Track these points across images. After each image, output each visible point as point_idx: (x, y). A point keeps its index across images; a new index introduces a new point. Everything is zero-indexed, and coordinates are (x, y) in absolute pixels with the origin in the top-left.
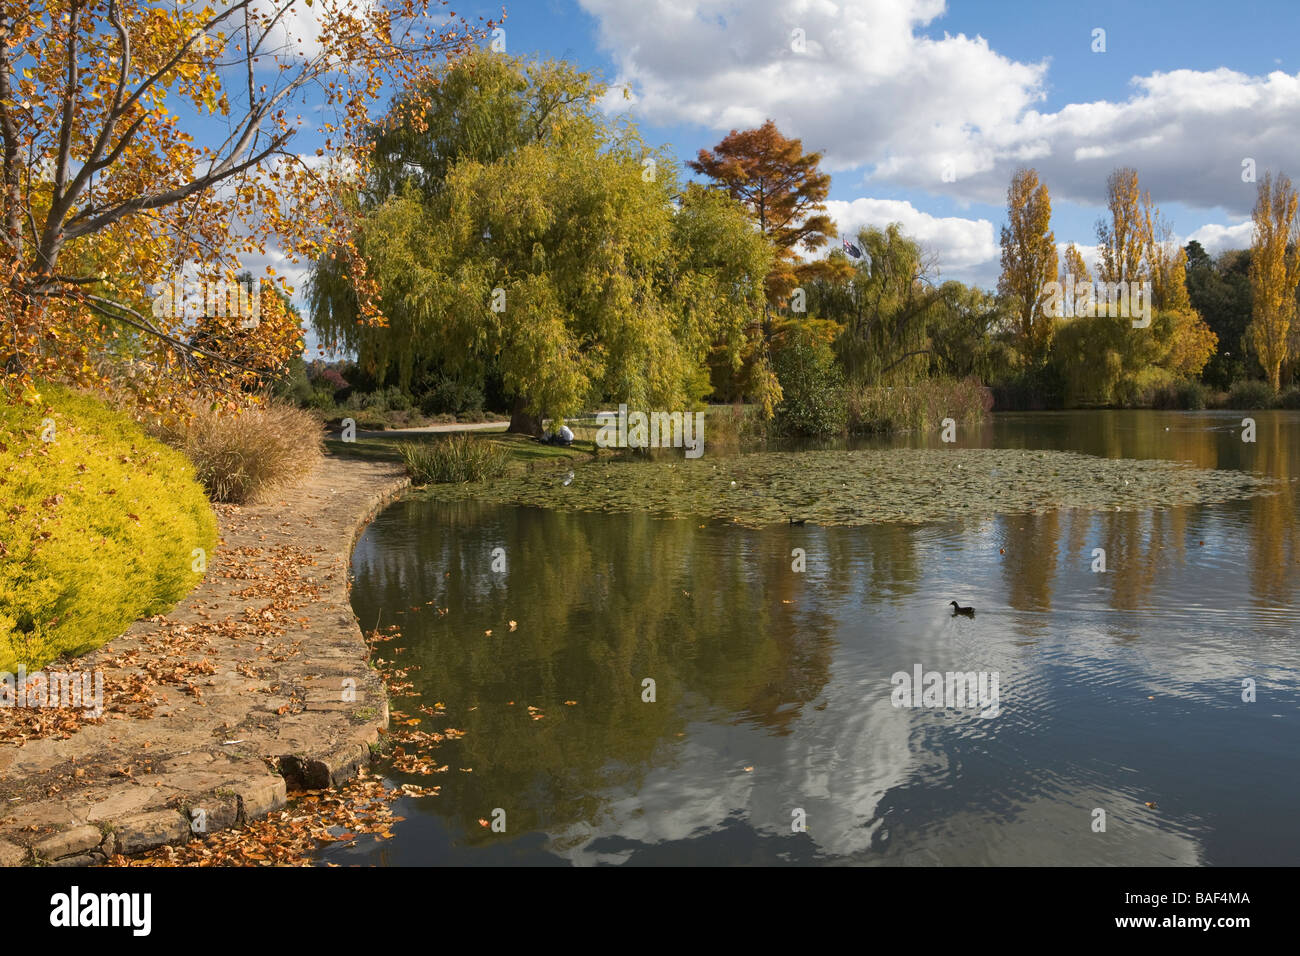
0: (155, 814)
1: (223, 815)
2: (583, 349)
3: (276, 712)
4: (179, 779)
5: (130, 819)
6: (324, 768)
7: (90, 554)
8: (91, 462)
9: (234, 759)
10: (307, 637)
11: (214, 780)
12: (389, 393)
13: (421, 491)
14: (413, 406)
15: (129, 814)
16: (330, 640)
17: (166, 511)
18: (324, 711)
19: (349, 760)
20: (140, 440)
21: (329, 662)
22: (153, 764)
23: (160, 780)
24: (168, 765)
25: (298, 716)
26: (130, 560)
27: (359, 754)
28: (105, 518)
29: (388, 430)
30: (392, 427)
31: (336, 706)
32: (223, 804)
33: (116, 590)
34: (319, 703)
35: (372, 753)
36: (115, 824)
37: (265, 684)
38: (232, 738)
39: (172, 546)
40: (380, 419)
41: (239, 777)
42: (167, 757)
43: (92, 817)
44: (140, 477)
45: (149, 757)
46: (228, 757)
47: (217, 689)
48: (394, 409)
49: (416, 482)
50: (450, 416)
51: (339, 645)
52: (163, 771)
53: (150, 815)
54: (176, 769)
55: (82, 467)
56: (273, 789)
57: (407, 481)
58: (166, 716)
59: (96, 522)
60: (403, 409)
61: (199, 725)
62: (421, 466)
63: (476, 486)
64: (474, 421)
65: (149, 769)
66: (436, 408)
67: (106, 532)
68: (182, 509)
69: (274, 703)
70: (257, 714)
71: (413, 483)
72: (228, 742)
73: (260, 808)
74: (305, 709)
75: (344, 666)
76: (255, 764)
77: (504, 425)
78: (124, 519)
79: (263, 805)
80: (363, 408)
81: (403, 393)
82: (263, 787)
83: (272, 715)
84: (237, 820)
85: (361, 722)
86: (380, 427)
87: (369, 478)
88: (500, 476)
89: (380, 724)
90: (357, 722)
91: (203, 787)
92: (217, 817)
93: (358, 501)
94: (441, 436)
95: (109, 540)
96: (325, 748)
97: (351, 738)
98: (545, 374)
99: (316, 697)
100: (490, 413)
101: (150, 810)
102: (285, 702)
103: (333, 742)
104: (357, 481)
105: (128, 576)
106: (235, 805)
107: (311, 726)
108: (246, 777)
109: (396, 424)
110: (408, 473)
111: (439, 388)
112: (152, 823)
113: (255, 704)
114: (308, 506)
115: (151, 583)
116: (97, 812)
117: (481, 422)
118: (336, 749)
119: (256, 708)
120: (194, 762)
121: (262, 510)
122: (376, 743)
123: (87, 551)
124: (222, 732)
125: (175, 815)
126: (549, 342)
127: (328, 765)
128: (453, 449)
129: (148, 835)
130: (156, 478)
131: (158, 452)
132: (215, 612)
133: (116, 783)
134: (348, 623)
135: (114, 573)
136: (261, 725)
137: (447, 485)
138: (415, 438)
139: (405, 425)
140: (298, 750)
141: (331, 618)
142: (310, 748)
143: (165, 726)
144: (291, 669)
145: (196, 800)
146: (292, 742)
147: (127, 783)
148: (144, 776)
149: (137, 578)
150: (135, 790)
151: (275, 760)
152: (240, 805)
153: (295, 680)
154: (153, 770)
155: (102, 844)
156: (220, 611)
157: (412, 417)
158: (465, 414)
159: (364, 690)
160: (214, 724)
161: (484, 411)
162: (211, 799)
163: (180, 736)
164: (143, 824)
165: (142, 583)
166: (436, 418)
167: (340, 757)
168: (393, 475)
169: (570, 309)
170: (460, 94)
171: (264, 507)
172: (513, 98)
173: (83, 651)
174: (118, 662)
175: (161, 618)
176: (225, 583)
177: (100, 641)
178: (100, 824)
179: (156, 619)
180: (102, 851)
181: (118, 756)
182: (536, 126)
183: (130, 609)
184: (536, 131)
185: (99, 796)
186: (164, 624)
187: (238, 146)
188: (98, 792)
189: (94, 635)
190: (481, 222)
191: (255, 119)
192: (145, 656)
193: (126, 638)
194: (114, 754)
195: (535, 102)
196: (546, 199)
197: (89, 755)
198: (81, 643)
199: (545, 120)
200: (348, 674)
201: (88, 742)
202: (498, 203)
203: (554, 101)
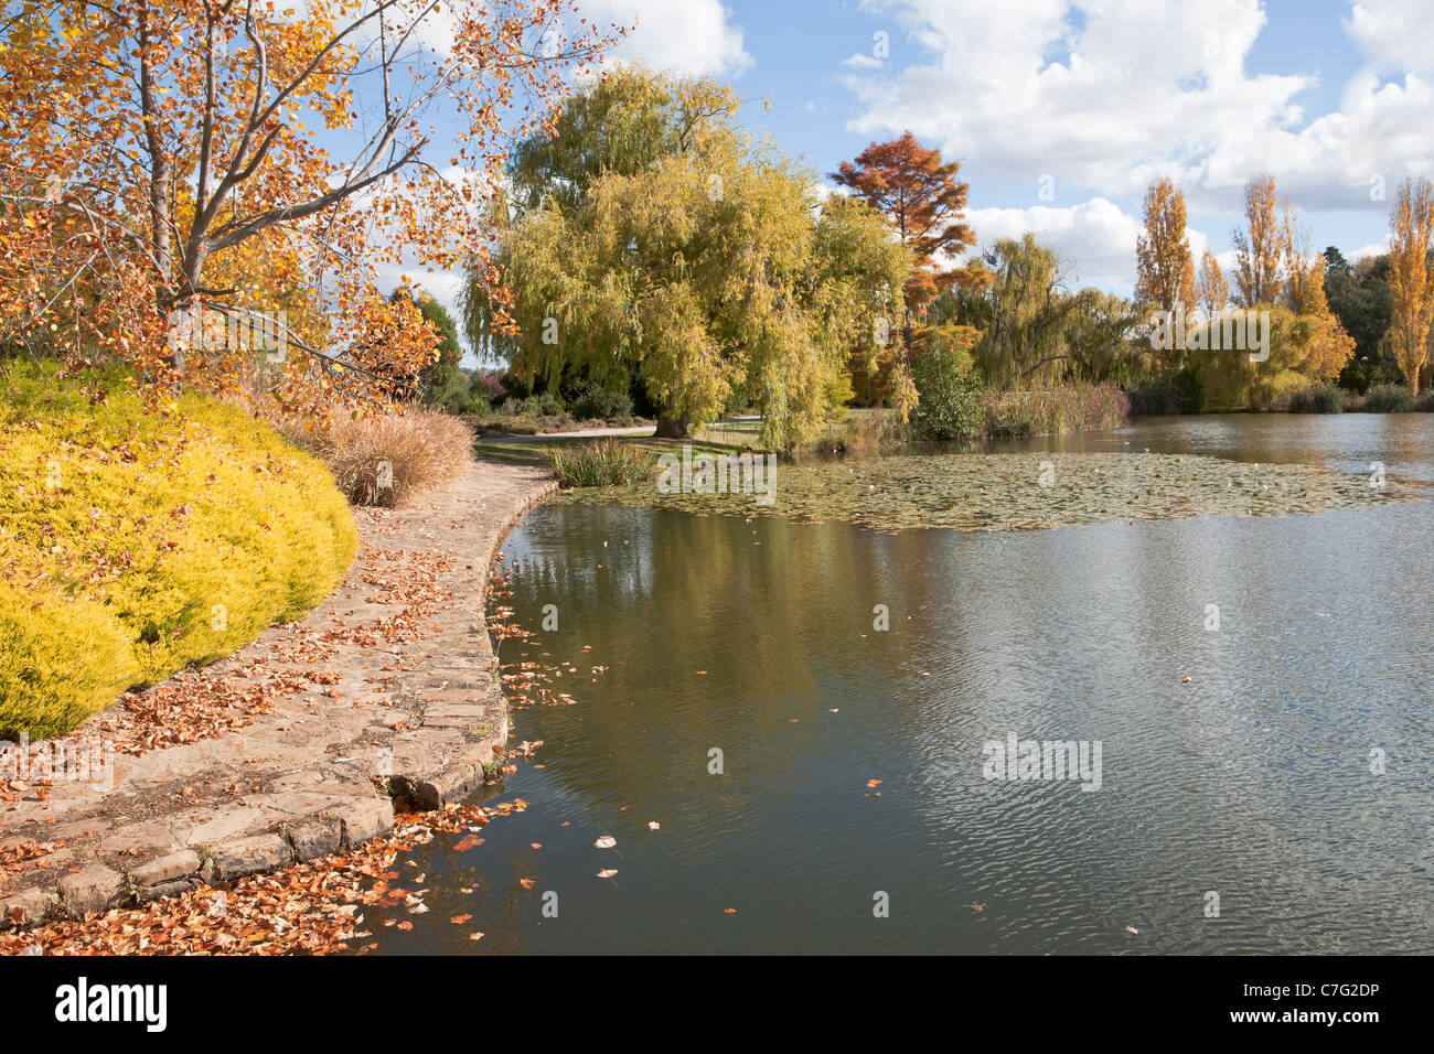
0: (256, 838)
1: (325, 840)
2: (725, 354)
3: (393, 728)
4: (285, 802)
5: (230, 844)
6: (432, 789)
7: (220, 564)
8: (221, 472)
9: (343, 779)
10: (436, 646)
11: (319, 802)
12: (543, 398)
13: (568, 494)
14: (566, 410)
15: (229, 838)
16: (458, 650)
17: (299, 518)
18: (441, 727)
19: (460, 782)
20: (277, 447)
21: (455, 672)
22: (261, 783)
23: (266, 800)
24: (276, 783)
25: (414, 732)
26: (260, 569)
27: (471, 775)
28: (235, 528)
29: (540, 434)
30: (545, 432)
31: (454, 722)
32: (326, 829)
33: (245, 599)
34: (438, 718)
35: (486, 773)
36: (214, 849)
37: (387, 697)
38: (344, 756)
39: (305, 554)
40: (533, 425)
41: (346, 799)
42: (277, 776)
43: (193, 841)
44: (274, 487)
45: (259, 775)
46: (338, 776)
47: (339, 701)
48: (547, 414)
49: (564, 485)
50: (600, 421)
51: (466, 655)
52: (270, 791)
53: (250, 840)
54: (284, 789)
55: (212, 477)
56: (379, 813)
57: (555, 485)
58: (281, 730)
59: (225, 532)
60: (555, 414)
61: (315, 740)
62: (568, 469)
63: (621, 490)
64: (623, 426)
65: (257, 788)
66: (586, 413)
67: (235, 542)
68: (318, 517)
69: (393, 718)
70: (374, 729)
71: (560, 486)
72: (340, 760)
73: (365, 832)
74: (422, 725)
75: (469, 678)
76: (363, 784)
77: (650, 429)
78: (254, 527)
79: (368, 830)
80: (517, 413)
81: (555, 399)
82: (368, 811)
83: (387, 730)
84: (341, 845)
85: (477, 740)
86: (532, 432)
87: (521, 483)
88: (645, 479)
89: (496, 743)
90: (472, 739)
91: (307, 810)
92: (318, 842)
93: (505, 505)
94: (587, 440)
95: (238, 549)
96: (438, 768)
97: (464, 758)
98: (687, 380)
99: (435, 712)
100: (639, 418)
101: (250, 835)
102: (403, 717)
103: (446, 761)
104: (507, 485)
105: (258, 585)
106: (338, 830)
107: (426, 743)
108: (353, 798)
109: (548, 429)
110: (556, 476)
111: (589, 394)
112: (251, 848)
113: (373, 718)
114: (456, 509)
115: (282, 589)
116: (199, 835)
117: (630, 426)
118: (447, 770)
119: (374, 723)
120: (302, 781)
121: (410, 514)
122: (491, 762)
123: (215, 561)
124: (335, 749)
125: (276, 841)
126: (691, 348)
127: (438, 787)
128: (598, 454)
129: (247, 861)
130: (291, 486)
131: (296, 460)
132: (349, 618)
133: (223, 803)
134: (477, 632)
135: (243, 583)
136: (376, 742)
137: (594, 488)
138: (562, 442)
139: (556, 430)
140: (408, 770)
141: (462, 625)
142: (421, 769)
143: (280, 741)
144: (414, 680)
145: (299, 824)
146: (404, 760)
147: (234, 804)
148: (251, 796)
149: (268, 586)
150: (241, 810)
151: (385, 781)
152: (344, 830)
153: (419, 691)
154: (261, 789)
155: (200, 869)
156: (355, 618)
157: (563, 422)
158: (614, 419)
159: (485, 704)
160: (329, 740)
161: (633, 416)
162: (314, 824)
163: (294, 751)
164: (244, 849)
165: (273, 592)
166: (586, 423)
167: (450, 778)
168: (539, 479)
169: (712, 316)
170: (605, 109)
171: (413, 511)
172: (657, 111)
173: (210, 661)
174: (246, 670)
175: (295, 625)
176: (364, 588)
177: (227, 650)
178: (198, 849)
179: (291, 626)
180: (199, 877)
181: (230, 773)
182: (681, 138)
183: (261, 617)
184: (681, 145)
185: (203, 817)
186: (297, 631)
187: (374, 156)
188: (203, 813)
189: (222, 645)
190: (625, 232)
191: (390, 130)
192: (273, 665)
193: (258, 646)
194: (226, 771)
195: (679, 115)
196: (688, 209)
197: (201, 771)
198: (207, 653)
199: (689, 133)
200: (471, 687)
201: (202, 758)
202: (642, 214)
203: (697, 114)
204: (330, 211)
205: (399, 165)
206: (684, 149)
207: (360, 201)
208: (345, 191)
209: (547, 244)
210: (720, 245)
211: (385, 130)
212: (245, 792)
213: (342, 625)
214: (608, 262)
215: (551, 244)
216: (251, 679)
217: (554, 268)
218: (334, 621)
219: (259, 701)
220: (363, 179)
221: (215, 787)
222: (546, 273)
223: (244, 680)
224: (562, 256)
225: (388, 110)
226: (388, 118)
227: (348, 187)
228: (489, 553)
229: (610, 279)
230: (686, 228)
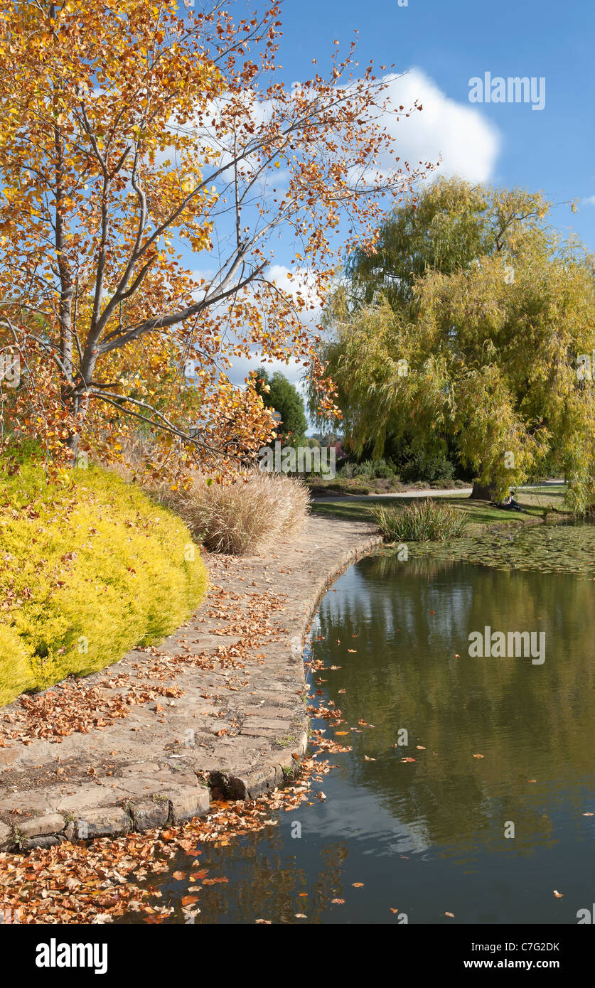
0: (106, 809)
1: (156, 816)
2: (530, 431)
3: (216, 734)
4: (130, 784)
5: (88, 812)
6: (241, 783)
7: (96, 599)
8: (101, 527)
9: (174, 771)
10: (260, 672)
11: (155, 786)
12: (376, 463)
13: (391, 548)
14: (396, 474)
15: (87, 808)
16: (277, 676)
17: (160, 565)
18: (254, 736)
19: (264, 779)
20: (145, 506)
21: (272, 694)
22: (114, 769)
23: (116, 782)
24: (125, 770)
25: (233, 739)
26: (126, 603)
27: (272, 775)
28: (108, 571)
29: (372, 495)
30: (376, 492)
31: (265, 733)
32: (157, 807)
33: (114, 627)
34: (253, 729)
35: (285, 775)
36: (76, 815)
37: (216, 710)
38: (178, 753)
39: (162, 593)
40: (365, 486)
41: (175, 786)
42: (126, 765)
43: (61, 808)
44: (141, 539)
45: (113, 763)
46: (171, 768)
47: (179, 711)
48: (378, 476)
49: (387, 539)
50: (425, 484)
51: (282, 680)
52: (120, 776)
53: (101, 810)
54: (130, 775)
55: (93, 531)
56: (198, 798)
57: (379, 539)
58: (133, 730)
59: (101, 574)
60: (385, 477)
61: (157, 739)
62: (391, 526)
63: (436, 545)
64: (445, 488)
65: (111, 773)
66: (411, 477)
67: (108, 582)
68: (174, 564)
69: (218, 726)
70: (203, 734)
71: (384, 540)
72: (174, 756)
73: (186, 812)
74: (240, 734)
75: (282, 699)
76: (189, 776)
77: (467, 491)
78: (123, 571)
79: (189, 811)
80: (354, 476)
81: (387, 464)
82: (190, 796)
83: (213, 736)
84: (168, 821)
85: (280, 748)
86: (365, 492)
87: (351, 537)
88: (458, 536)
89: (295, 751)
90: (276, 747)
91: (146, 792)
92: (151, 816)
93: (334, 556)
94: (408, 501)
95: (110, 587)
96: (247, 767)
97: (269, 761)
98: (495, 451)
99: (252, 724)
100: (459, 481)
101: (102, 807)
102: (225, 726)
103: (254, 763)
104: (339, 538)
105: (124, 616)
106: (166, 808)
107: (241, 748)
108: (180, 786)
109: (379, 490)
110: (380, 532)
111: (417, 460)
112: (102, 817)
113: (203, 726)
114: (293, 559)
115: (142, 620)
116: (66, 804)
117: (451, 488)
118: (254, 770)
119: (204, 730)
120: (143, 770)
121: (256, 562)
122: (290, 766)
123: (92, 596)
124: (173, 747)
125: (120, 812)
126: (499, 423)
127: (245, 782)
128: (416, 512)
129: (99, 826)
130: (153, 540)
131: (161, 518)
132: (195, 646)
133: (85, 782)
134: (295, 662)
135: (113, 614)
136: (202, 744)
137: (413, 543)
138: (387, 502)
139: (385, 490)
140: (225, 767)
141: (283, 656)
142: (233, 768)
143: (131, 739)
144: (239, 698)
145: (138, 801)
146: (222, 760)
147: (92, 783)
148: (105, 778)
149: (132, 618)
150: (97, 789)
151: (206, 774)
152: (171, 809)
153: (241, 707)
154: (113, 774)
155: (65, 829)
156: (200, 646)
157: (392, 484)
158: (438, 482)
159: (291, 720)
160: (167, 740)
161: (454, 480)
162: (149, 802)
163: (140, 747)
164: (96, 817)
165: (136, 622)
166: (413, 485)
167: (255, 776)
168: (368, 534)
169: (520, 396)
170: (431, 216)
171: (257, 559)
172: (476, 217)
173: (87, 673)
174: (111, 683)
175: (153, 649)
176: (209, 622)
177: (99, 666)
178: (64, 814)
179: (149, 650)
180: (64, 835)
181: (92, 760)
182: (496, 240)
183: (125, 642)
184: (495, 245)
185: (70, 791)
186: (154, 654)
187: (228, 276)
188: (70, 788)
189: (95, 662)
190: (445, 323)
191: (240, 254)
192: (132, 680)
193: (123, 664)
194: (89, 758)
195: (494, 219)
196: (500, 302)
197: (71, 757)
198: (84, 668)
199: (504, 235)
200: (282, 706)
201: (74, 747)
202: (459, 308)
203: (511, 218)
204: (192, 320)
205: (247, 282)
206: (499, 249)
207: (218, 310)
208: (205, 304)
209: (378, 333)
210: (528, 333)
211: (236, 255)
212: (101, 775)
213: (187, 651)
214: (429, 349)
215: (381, 334)
216: (115, 690)
217: (383, 353)
218: (183, 647)
219: (119, 707)
220: (218, 294)
221: (81, 769)
222: (376, 358)
223: (109, 690)
224: (390, 344)
225: (239, 238)
226: (239, 245)
227: (206, 301)
228: (315, 597)
229: (429, 364)
230: (498, 319)
